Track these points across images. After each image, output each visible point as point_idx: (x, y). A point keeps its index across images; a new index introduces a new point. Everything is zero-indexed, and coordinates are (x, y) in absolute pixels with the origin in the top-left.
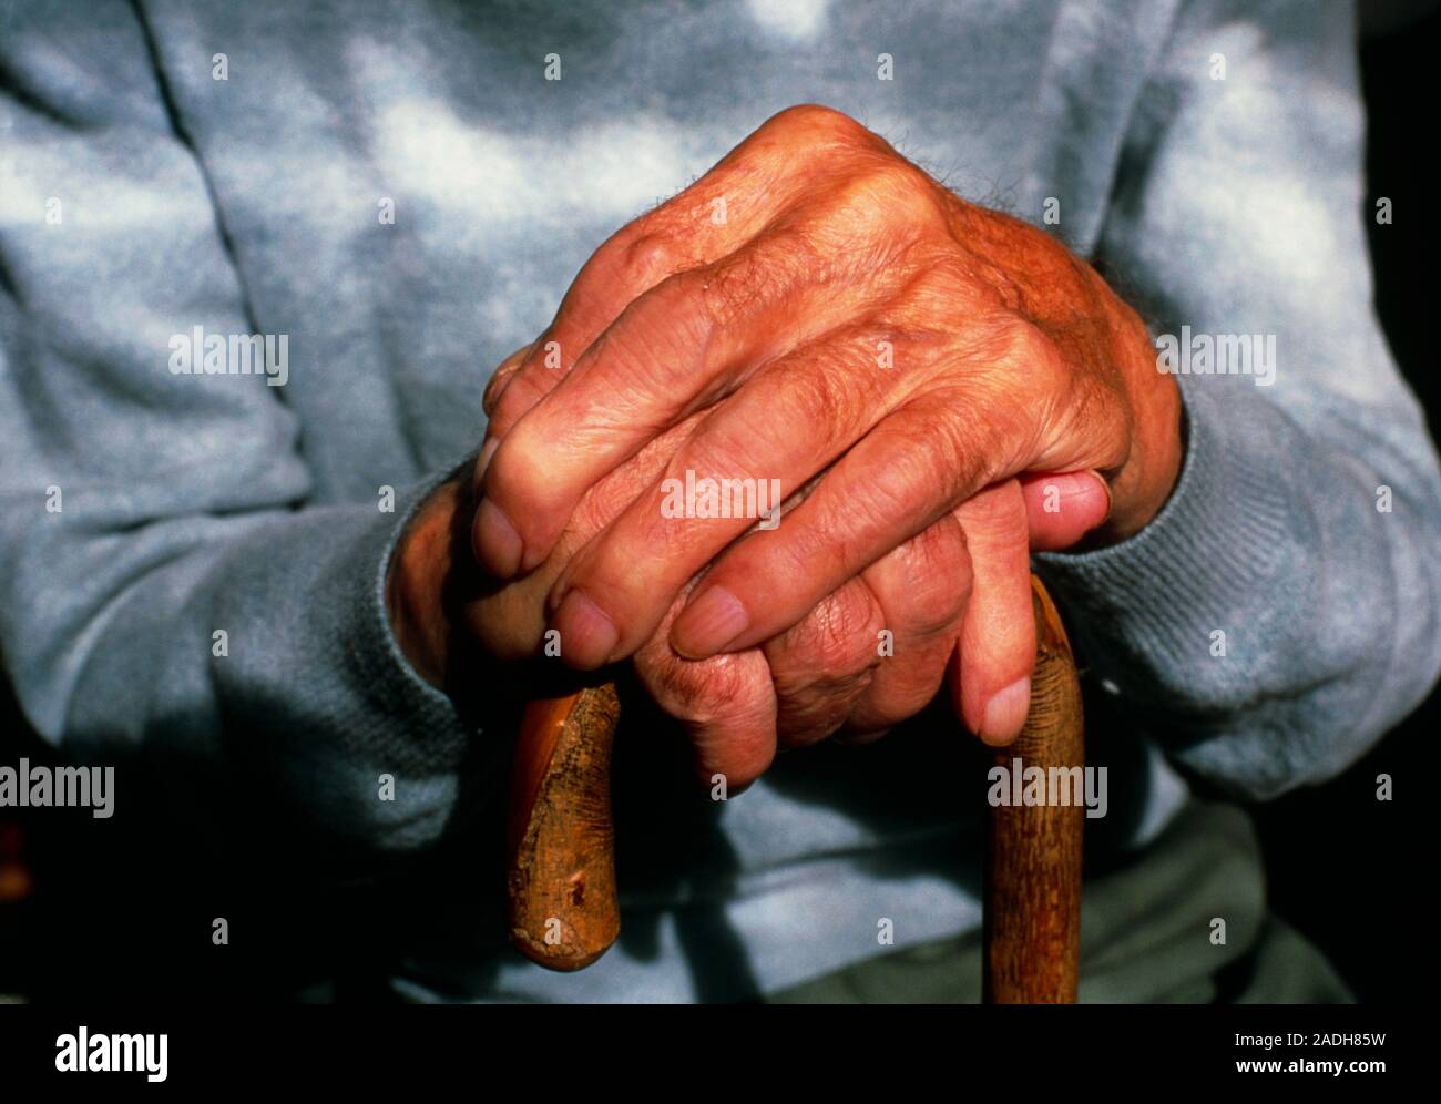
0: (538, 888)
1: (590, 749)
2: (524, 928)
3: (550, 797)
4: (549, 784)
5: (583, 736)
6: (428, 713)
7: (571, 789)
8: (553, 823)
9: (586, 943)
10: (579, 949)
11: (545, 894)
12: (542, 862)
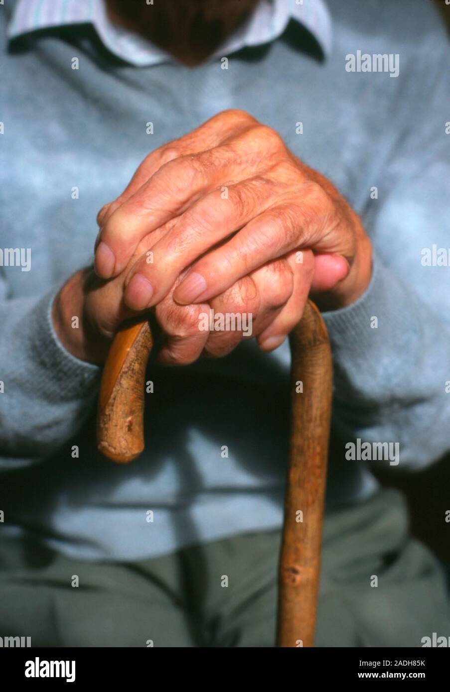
0: (114, 422)
1: (139, 362)
2: (107, 441)
3: (121, 382)
4: (121, 376)
5: (137, 356)
6: (65, 365)
7: (130, 379)
8: (122, 393)
9: (131, 449)
10: (128, 452)
11: (116, 426)
12: (116, 412)
